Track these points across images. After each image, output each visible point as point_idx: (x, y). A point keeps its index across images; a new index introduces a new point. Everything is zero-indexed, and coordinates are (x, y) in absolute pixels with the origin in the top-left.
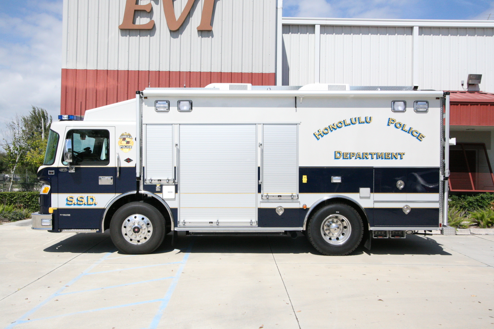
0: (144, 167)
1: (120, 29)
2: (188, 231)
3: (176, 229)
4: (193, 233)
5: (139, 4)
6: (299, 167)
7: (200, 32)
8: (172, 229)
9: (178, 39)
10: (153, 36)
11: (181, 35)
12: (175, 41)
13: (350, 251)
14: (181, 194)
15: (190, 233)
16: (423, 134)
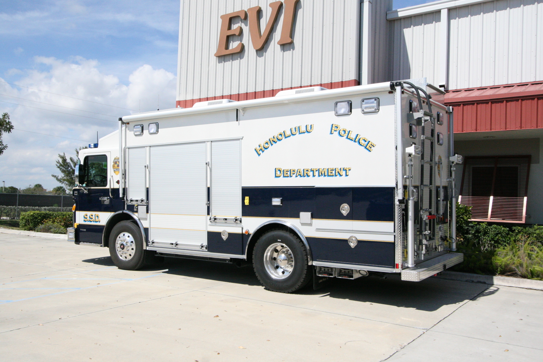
0: (127, 188)
1: (217, 57)
2: (156, 251)
3: (148, 248)
4: (160, 253)
5: (232, 29)
6: (242, 187)
7: (282, 46)
8: (144, 248)
9: (263, 57)
10: (243, 58)
11: (266, 52)
12: (261, 60)
13: (294, 289)
14: (151, 215)
15: (158, 253)
16: (373, 141)
